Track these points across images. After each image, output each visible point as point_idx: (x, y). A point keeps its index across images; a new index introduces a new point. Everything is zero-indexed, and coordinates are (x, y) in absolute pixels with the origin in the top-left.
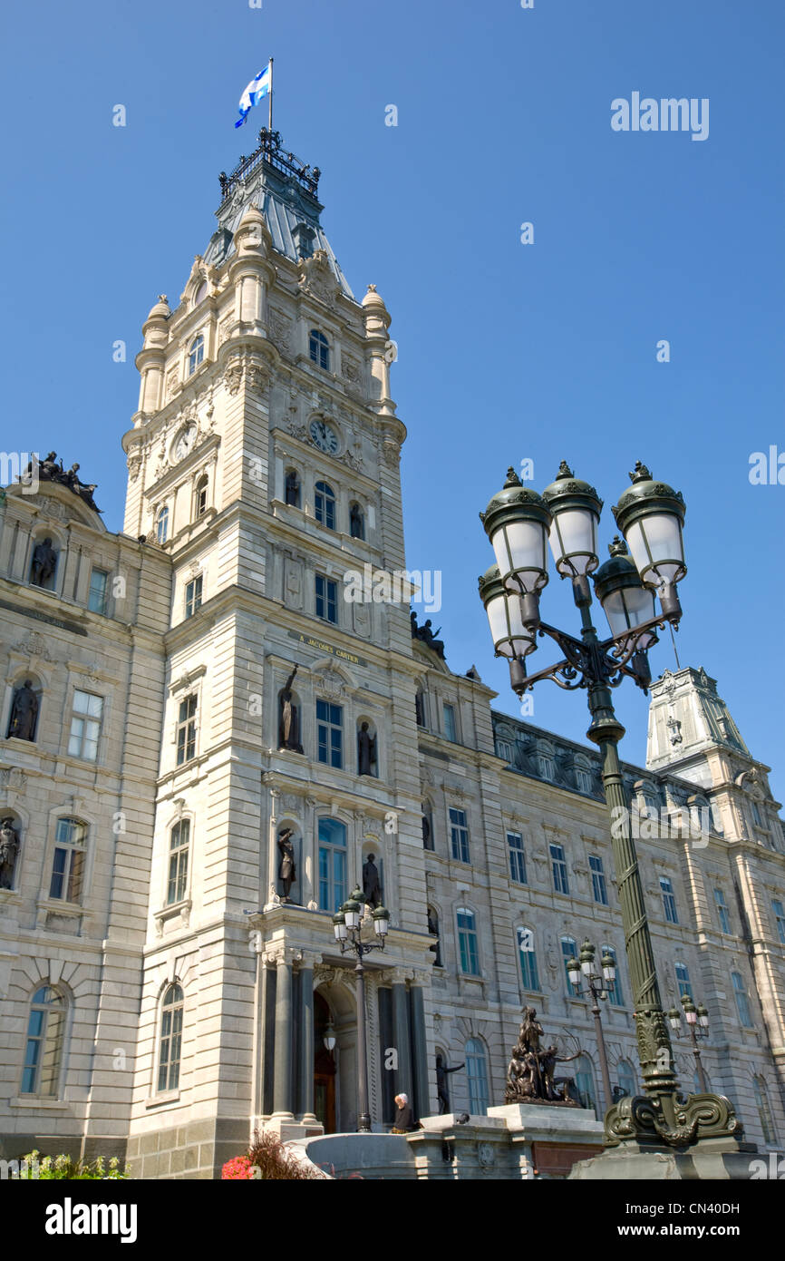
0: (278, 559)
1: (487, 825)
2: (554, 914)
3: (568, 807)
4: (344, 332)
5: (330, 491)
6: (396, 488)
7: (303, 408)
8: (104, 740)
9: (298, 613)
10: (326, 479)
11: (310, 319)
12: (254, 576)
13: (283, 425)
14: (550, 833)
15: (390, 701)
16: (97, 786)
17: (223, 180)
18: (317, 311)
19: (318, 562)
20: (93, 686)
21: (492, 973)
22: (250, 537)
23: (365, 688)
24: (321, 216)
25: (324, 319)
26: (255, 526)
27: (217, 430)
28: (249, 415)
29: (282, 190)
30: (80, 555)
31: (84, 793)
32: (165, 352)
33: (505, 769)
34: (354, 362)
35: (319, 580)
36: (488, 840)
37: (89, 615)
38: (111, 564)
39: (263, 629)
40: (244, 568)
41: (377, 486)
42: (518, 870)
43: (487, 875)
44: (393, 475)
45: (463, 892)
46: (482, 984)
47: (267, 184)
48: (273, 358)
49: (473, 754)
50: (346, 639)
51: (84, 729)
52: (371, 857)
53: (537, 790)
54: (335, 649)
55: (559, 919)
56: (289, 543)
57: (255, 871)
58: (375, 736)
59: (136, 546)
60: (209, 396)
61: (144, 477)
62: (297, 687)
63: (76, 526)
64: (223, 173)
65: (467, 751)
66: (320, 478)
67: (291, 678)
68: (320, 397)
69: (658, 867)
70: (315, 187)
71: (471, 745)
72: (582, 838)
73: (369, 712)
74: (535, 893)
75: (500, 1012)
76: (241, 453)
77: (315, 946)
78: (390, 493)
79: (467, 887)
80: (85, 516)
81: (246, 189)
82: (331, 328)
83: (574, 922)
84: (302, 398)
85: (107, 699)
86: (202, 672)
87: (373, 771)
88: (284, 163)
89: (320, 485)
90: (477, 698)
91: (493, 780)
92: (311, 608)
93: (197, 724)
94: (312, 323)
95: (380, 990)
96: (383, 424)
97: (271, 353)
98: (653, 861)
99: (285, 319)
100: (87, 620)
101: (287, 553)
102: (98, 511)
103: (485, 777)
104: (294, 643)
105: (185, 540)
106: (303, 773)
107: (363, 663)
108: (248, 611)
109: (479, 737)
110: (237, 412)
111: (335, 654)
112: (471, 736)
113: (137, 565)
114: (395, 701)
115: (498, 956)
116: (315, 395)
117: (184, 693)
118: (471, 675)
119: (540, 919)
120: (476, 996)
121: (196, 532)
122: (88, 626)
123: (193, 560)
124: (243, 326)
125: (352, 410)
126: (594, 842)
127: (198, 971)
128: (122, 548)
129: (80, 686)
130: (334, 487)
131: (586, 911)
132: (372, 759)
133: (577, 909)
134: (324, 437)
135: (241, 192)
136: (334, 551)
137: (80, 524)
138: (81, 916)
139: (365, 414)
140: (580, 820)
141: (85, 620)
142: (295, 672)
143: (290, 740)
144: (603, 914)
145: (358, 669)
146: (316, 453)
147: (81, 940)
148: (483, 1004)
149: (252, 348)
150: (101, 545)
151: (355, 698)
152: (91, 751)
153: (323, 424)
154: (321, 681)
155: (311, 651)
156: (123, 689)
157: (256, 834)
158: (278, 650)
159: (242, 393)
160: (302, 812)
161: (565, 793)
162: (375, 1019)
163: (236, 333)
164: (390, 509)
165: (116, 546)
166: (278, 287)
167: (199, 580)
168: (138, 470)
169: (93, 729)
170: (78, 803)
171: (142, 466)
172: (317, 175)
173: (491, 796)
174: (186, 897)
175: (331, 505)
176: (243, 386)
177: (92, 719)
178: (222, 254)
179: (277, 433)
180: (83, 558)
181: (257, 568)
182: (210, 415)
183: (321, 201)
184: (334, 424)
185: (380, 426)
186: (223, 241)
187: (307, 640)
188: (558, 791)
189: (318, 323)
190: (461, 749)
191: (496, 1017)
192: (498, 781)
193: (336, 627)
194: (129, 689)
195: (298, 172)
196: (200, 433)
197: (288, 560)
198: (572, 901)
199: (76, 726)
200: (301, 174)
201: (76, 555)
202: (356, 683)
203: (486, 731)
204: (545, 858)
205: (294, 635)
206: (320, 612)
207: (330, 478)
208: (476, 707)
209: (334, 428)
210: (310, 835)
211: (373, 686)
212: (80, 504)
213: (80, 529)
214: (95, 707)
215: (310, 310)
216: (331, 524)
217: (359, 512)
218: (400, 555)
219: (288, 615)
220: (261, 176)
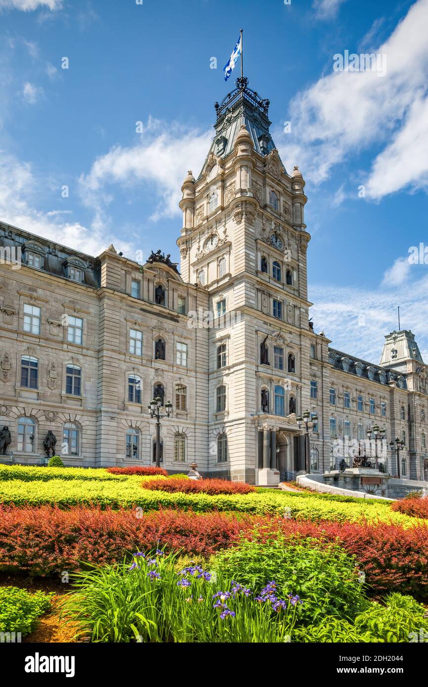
0: (259, 294)
1: (324, 387)
2: (343, 414)
3: (352, 380)
4: (285, 192)
5: (279, 266)
6: (305, 263)
7: (268, 229)
8: (189, 359)
9: (268, 315)
10: (277, 260)
11: (270, 186)
12: (251, 301)
13: (260, 237)
14: (345, 389)
15: (300, 347)
16: (188, 374)
17: (217, 106)
18: (273, 182)
19: (275, 295)
20: (183, 341)
21: (321, 431)
22: (249, 285)
23: (291, 342)
24: (270, 127)
25: (276, 186)
26: (250, 281)
27: (228, 239)
28: (247, 234)
29: (252, 114)
30: (173, 291)
31: (183, 377)
32: (194, 200)
33: (332, 368)
34: (288, 206)
35: (275, 302)
36: (324, 392)
37: (180, 315)
38: (185, 295)
39: (255, 321)
40: (247, 298)
41: (298, 263)
42: (333, 400)
43: (323, 402)
44: (304, 257)
45: (314, 407)
46: (318, 434)
47: (245, 111)
48: (256, 206)
49: (321, 363)
50: (285, 324)
51: (181, 355)
52: (292, 398)
53: (342, 375)
54: (281, 328)
55: (345, 416)
56: (263, 288)
57: (254, 403)
58: (294, 359)
59: (195, 288)
60: (224, 224)
61: (189, 257)
62: (268, 342)
63: (171, 280)
64: (217, 103)
65: (319, 362)
66: (275, 260)
67: (265, 339)
68: (275, 224)
69: (382, 399)
70: (266, 110)
71: (320, 359)
72: (356, 390)
73: (292, 350)
74: (338, 407)
75: (323, 442)
76: (244, 250)
77: (276, 425)
78: (302, 265)
79: (315, 406)
80: (174, 276)
81: (232, 113)
82: (278, 190)
83: (350, 417)
84: (267, 224)
85: (188, 345)
86: (228, 337)
87: (293, 370)
88: (252, 98)
89: (275, 263)
90: (324, 343)
91: (327, 372)
92: (272, 313)
93: (227, 355)
94: (270, 188)
95: (294, 437)
96: (301, 235)
97: (255, 205)
98: (380, 397)
99: (258, 186)
100: (179, 317)
101: (263, 292)
102: (179, 274)
103: (324, 370)
104: (265, 326)
105: (215, 286)
106: (270, 371)
107: (291, 333)
108: (250, 315)
109: (323, 356)
110: (241, 231)
111: (280, 330)
112: (320, 356)
113: (195, 295)
114: (302, 347)
115: (324, 426)
116: (273, 223)
117: (219, 344)
118: (322, 334)
119: (338, 415)
120: (315, 437)
121: (221, 283)
122: (179, 319)
123: (220, 294)
124: (242, 191)
125: (288, 229)
126: (360, 392)
127: (233, 431)
128: (189, 289)
129: (179, 341)
130: (280, 263)
131: (355, 413)
132: (293, 367)
133: (351, 412)
134: (276, 242)
135: (230, 115)
136: (281, 290)
137: (173, 280)
138: (187, 414)
139: (294, 231)
140: (356, 384)
141: (178, 317)
142: (267, 337)
143: (264, 360)
144: (360, 414)
145: (289, 335)
146: (273, 249)
147: (188, 421)
148: (318, 440)
149: (248, 202)
150: (181, 287)
151: (287, 346)
152: (184, 363)
153: (277, 236)
154: (276, 340)
155: (272, 329)
156: (194, 341)
157: (254, 391)
158: (260, 329)
159: (243, 223)
160: (269, 384)
161: (352, 376)
162: (293, 445)
163: (239, 195)
164: (302, 272)
165: (186, 288)
166: (256, 170)
167: (224, 301)
168: (186, 254)
169: (184, 356)
170: (182, 380)
171: (188, 253)
172: (268, 103)
173: (326, 377)
174: (226, 409)
175: (279, 271)
176: (243, 220)
177: (184, 352)
178: (223, 151)
179: (259, 241)
180: (175, 293)
181: (252, 298)
182: (225, 232)
183: (270, 119)
184: (281, 236)
185: (299, 236)
186: (223, 144)
187: (270, 325)
188: (350, 375)
189: (273, 188)
190: (317, 361)
191: (322, 443)
192: (329, 372)
193: (280, 319)
194: (196, 341)
195: (259, 103)
196: (219, 240)
197: (263, 295)
198: (350, 410)
199: (178, 355)
200: (260, 104)
201: (172, 292)
202: (289, 340)
203: (326, 354)
204: (342, 397)
205: (265, 323)
206: (274, 314)
207: (279, 260)
208: (323, 346)
209: (280, 237)
210: (272, 392)
211: (294, 341)
212: (172, 271)
213: (173, 281)
214: (184, 348)
215: (270, 181)
216: (279, 279)
217: (290, 274)
218: (305, 291)
219: (264, 316)
220: (242, 107)
